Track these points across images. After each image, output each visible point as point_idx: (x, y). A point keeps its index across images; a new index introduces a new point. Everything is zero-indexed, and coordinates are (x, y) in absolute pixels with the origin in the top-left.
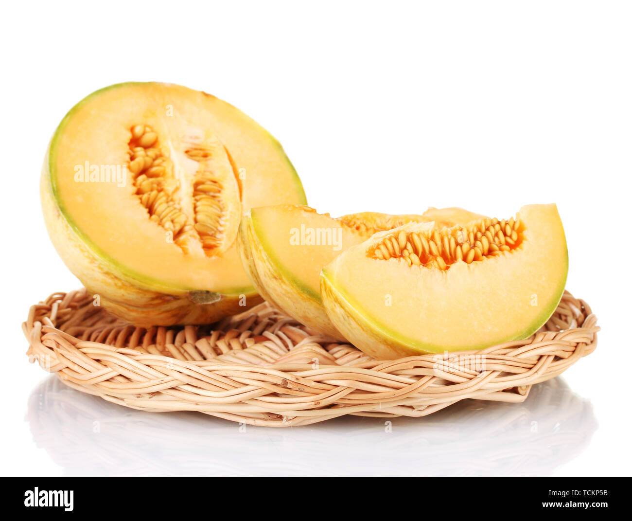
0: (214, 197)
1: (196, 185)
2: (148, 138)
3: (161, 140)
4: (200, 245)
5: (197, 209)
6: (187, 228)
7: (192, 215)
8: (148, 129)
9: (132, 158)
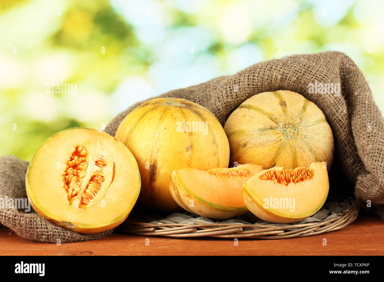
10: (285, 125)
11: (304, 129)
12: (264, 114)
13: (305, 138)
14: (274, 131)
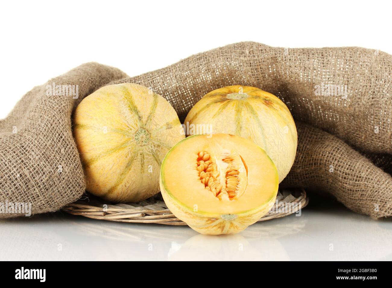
0: (236, 177)
1: (228, 172)
2: (206, 157)
3: (211, 156)
4: (228, 196)
5: (227, 182)
6: (222, 190)
7: (225, 185)
8: (205, 153)
9: (199, 165)
10: (147, 130)
11: (149, 151)
12: (153, 108)
13: (141, 154)
14: (138, 121)
